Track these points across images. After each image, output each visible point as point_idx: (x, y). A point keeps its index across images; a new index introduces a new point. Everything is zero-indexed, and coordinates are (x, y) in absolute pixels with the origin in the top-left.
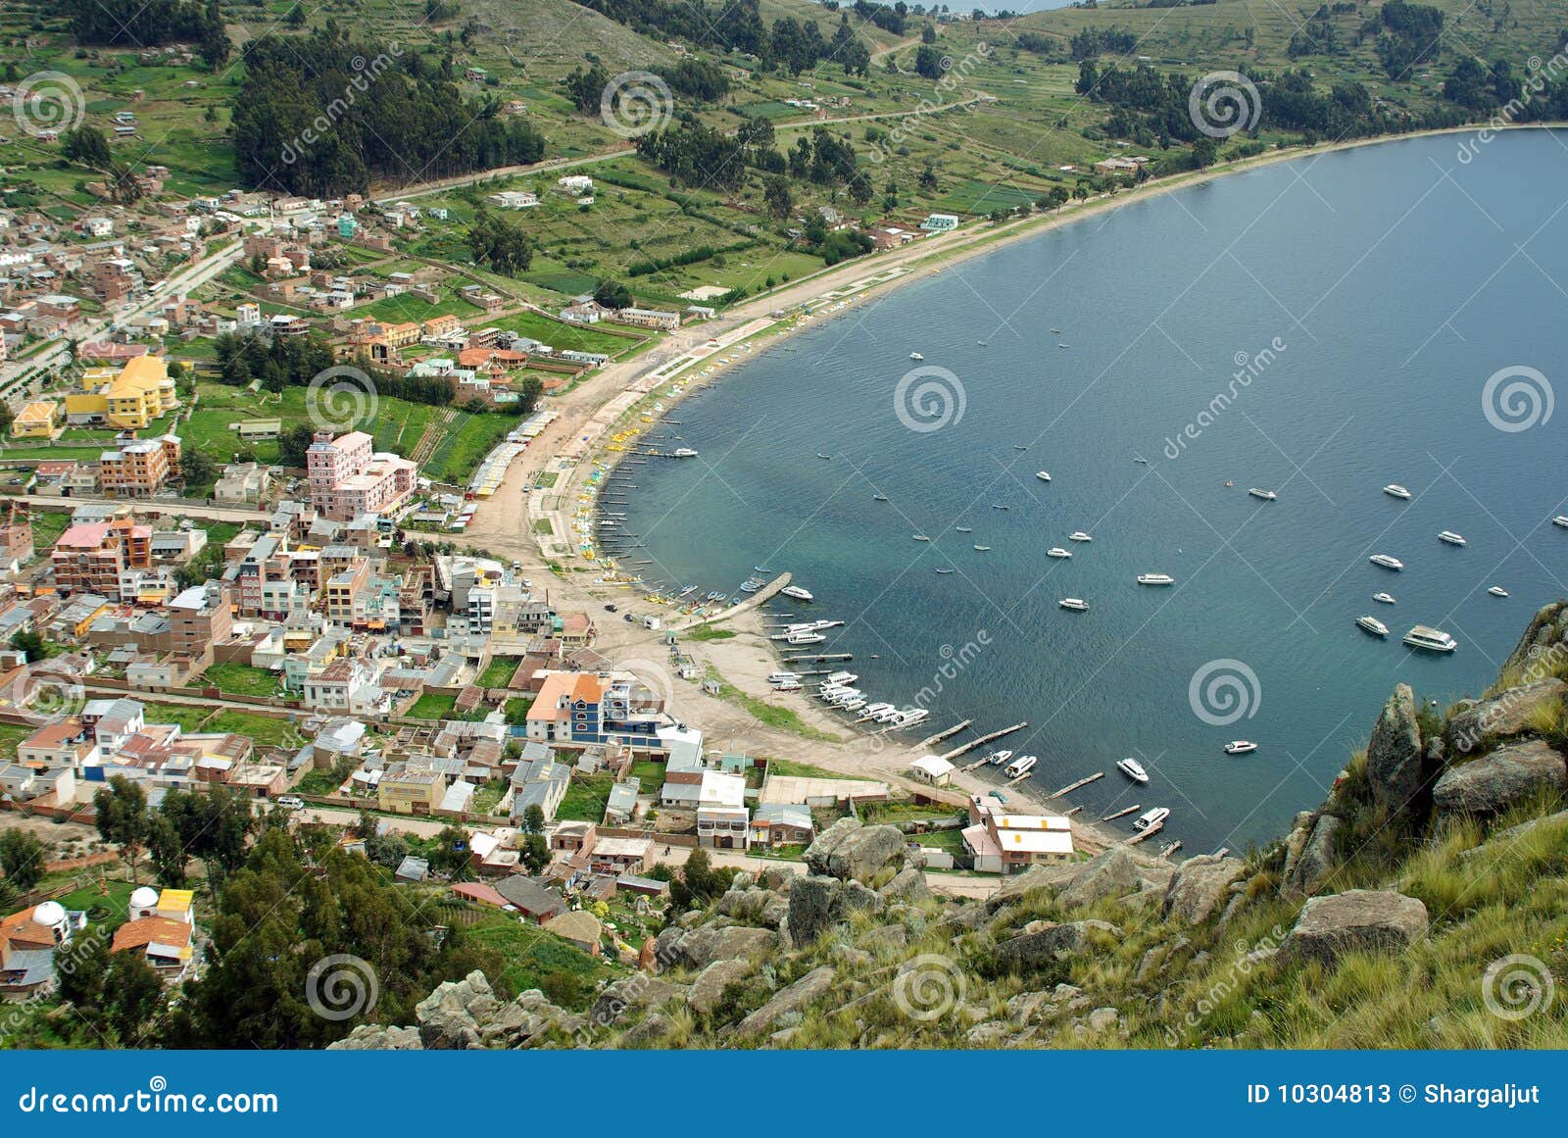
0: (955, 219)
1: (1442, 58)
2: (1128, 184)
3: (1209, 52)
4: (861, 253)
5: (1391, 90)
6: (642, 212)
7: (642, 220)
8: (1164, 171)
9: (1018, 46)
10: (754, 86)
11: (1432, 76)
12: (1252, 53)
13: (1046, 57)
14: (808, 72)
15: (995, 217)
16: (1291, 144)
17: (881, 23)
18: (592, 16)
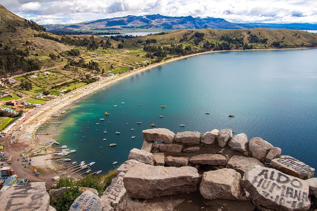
0: (113, 74)
1: (204, 41)
2: (146, 66)
3: (168, 42)
4: (94, 81)
5: (195, 47)
6: (57, 77)
7: (56, 79)
8: (153, 63)
9: (137, 42)
10: (85, 53)
11: (202, 44)
12: (174, 42)
13: (142, 44)
14: (96, 50)
15: (120, 73)
16: (176, 57)
17: (115, 40)
18: (56, 43)
